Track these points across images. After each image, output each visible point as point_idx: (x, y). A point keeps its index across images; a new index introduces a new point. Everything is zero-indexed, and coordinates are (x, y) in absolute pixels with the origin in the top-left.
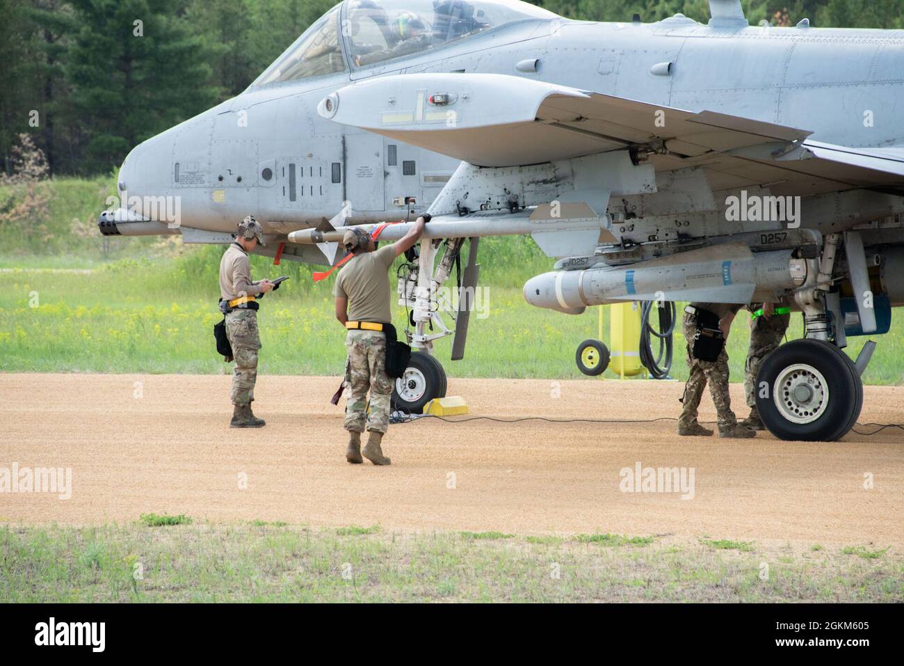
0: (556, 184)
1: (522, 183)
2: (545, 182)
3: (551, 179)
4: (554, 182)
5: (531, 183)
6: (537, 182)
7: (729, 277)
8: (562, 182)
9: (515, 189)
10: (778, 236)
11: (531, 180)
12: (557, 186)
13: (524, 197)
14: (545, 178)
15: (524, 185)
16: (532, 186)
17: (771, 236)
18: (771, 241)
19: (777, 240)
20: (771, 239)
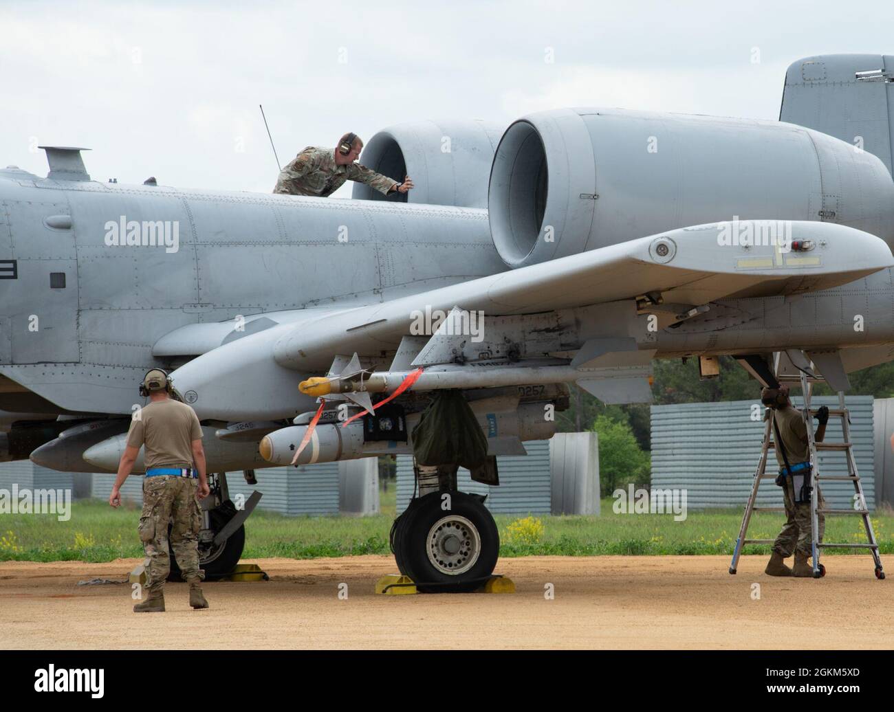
0: (559, 333)
1: (523, 332)
2: (548, 330)
3: (553, 328)
4: (558, 330)
5: (533, 331)
6: (539, 331)
7: (496, 430)
8: (565, 331)
9: (516, 337)
10: (535, 389)
11: (532, 329)
12: (560, 334)
13: (525, 345)
14: (547, 326)
15: (526, 334)
16: (534, 335)
17: (529, 389)
18: (529, 393)
19: (536, 392)
20: (530, 391)
